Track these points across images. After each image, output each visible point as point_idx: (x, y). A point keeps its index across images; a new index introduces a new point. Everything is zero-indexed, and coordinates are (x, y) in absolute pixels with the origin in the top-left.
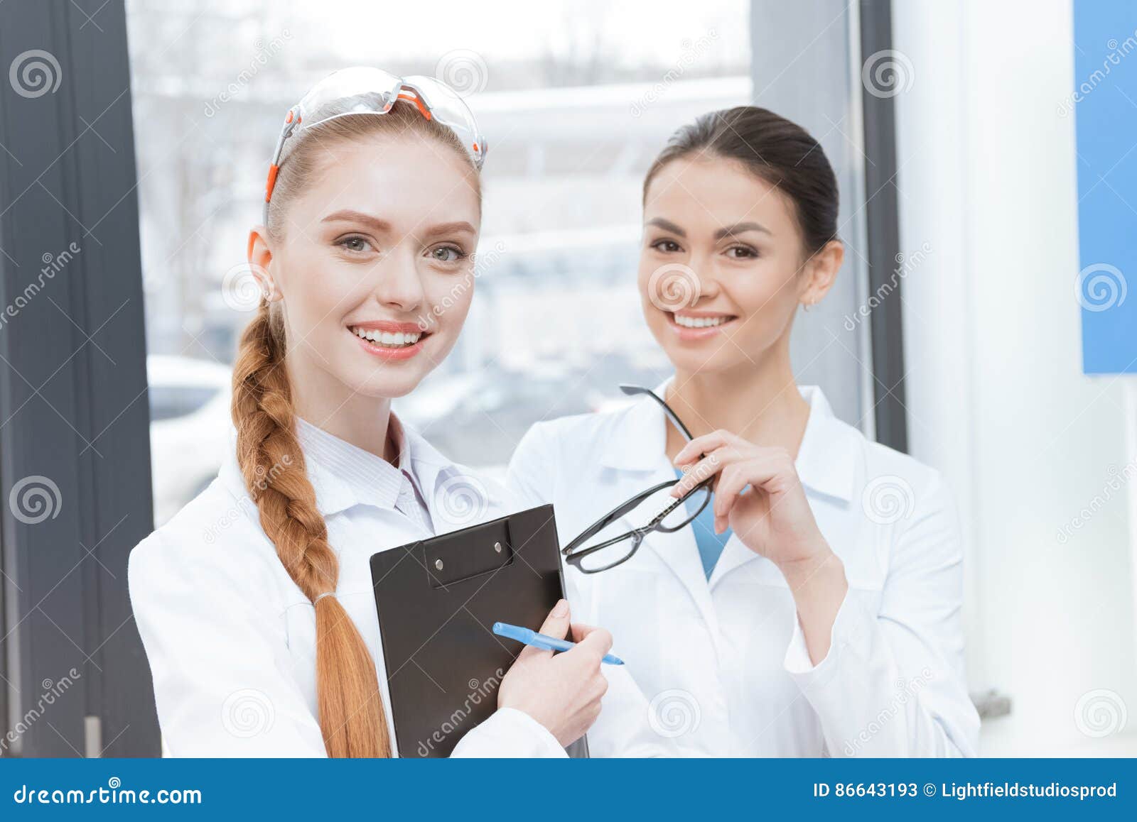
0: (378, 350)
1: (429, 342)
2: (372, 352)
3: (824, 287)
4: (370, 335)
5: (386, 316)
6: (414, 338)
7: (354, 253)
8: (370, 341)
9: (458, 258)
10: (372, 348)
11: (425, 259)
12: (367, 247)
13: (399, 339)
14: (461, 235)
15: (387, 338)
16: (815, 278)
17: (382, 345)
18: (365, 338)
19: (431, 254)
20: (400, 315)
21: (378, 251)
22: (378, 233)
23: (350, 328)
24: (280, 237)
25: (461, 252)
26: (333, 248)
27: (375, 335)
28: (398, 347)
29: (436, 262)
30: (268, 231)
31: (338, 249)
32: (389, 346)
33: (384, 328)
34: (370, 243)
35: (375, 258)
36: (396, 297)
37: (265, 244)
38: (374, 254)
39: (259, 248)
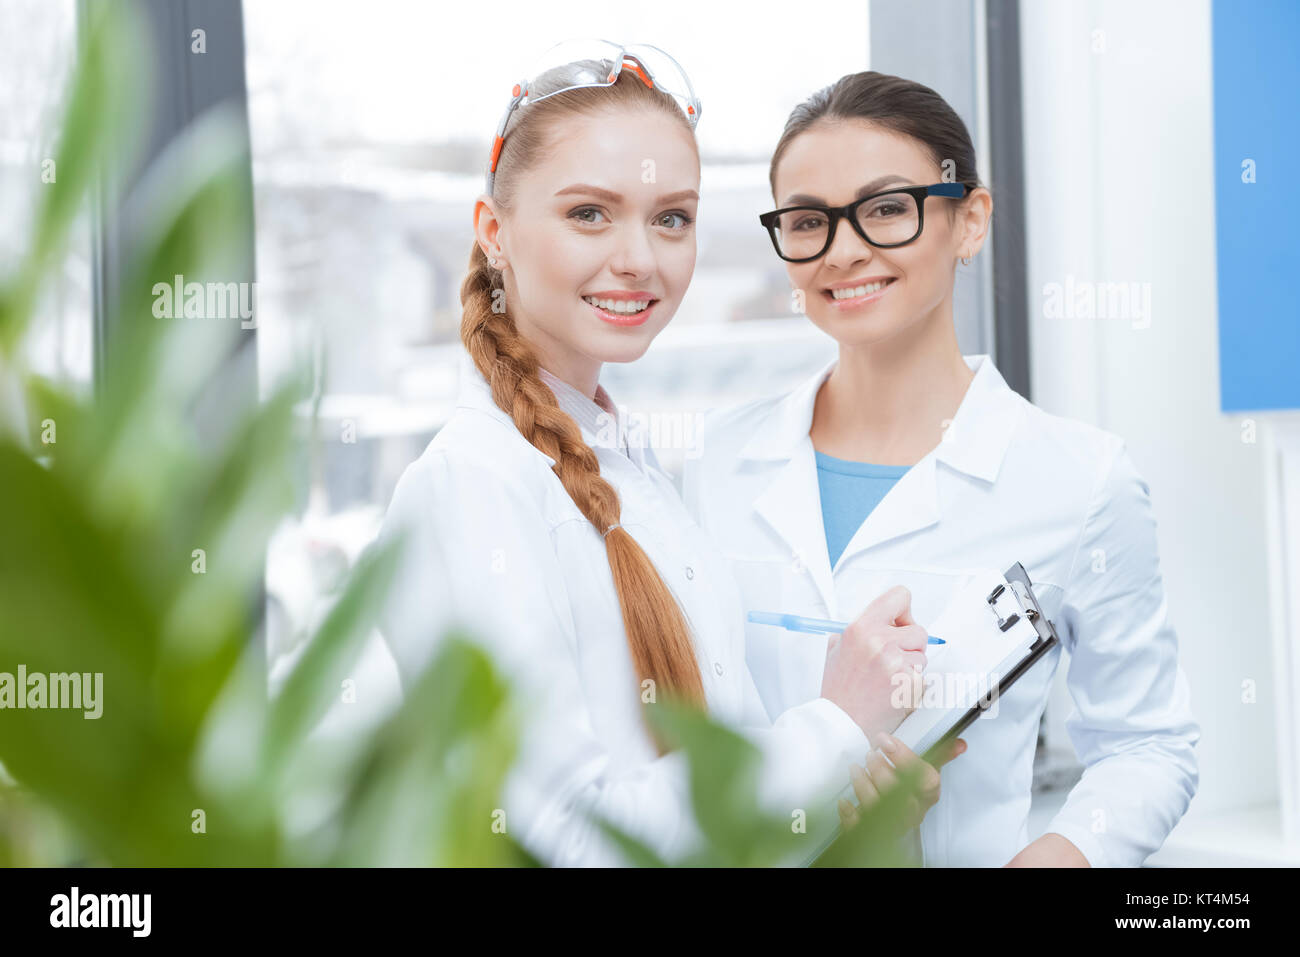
0: (613, 318)
1: (656, 309)
2: (606, 320)
3: (980, 237)
4: (603, 304)
5: (618, 286)
6: (644, 306)
7: (587, 225)
8: (603, 309)
9: (684, 224)
10: (607, 316)
11: (654, 227)
12: (598, 218)
13: (632, 307)
14: (686, 204)
15: (620, 307)
16: (968, 231)
17: (614, 313)
18: (598, 306)
19: (657, 222)
20: (632, 285)
21: (610, 222)
22: (610, 205)
23: (584, 298)
24: (509, 209)
25: (687, 219)
26: (567, 220)
27: (609, 304)
28: (631, 314)
29: (663, 229)
30: (496, 202)
31: (572, 221)
32: (622, 314)
33: (616, 297)
34: (602, 214)
35: (609, 228)
36: (631, 267)
37: (492, 214)
38: (608, 224)
39: (485, 218)
